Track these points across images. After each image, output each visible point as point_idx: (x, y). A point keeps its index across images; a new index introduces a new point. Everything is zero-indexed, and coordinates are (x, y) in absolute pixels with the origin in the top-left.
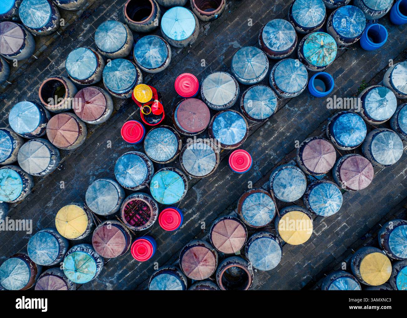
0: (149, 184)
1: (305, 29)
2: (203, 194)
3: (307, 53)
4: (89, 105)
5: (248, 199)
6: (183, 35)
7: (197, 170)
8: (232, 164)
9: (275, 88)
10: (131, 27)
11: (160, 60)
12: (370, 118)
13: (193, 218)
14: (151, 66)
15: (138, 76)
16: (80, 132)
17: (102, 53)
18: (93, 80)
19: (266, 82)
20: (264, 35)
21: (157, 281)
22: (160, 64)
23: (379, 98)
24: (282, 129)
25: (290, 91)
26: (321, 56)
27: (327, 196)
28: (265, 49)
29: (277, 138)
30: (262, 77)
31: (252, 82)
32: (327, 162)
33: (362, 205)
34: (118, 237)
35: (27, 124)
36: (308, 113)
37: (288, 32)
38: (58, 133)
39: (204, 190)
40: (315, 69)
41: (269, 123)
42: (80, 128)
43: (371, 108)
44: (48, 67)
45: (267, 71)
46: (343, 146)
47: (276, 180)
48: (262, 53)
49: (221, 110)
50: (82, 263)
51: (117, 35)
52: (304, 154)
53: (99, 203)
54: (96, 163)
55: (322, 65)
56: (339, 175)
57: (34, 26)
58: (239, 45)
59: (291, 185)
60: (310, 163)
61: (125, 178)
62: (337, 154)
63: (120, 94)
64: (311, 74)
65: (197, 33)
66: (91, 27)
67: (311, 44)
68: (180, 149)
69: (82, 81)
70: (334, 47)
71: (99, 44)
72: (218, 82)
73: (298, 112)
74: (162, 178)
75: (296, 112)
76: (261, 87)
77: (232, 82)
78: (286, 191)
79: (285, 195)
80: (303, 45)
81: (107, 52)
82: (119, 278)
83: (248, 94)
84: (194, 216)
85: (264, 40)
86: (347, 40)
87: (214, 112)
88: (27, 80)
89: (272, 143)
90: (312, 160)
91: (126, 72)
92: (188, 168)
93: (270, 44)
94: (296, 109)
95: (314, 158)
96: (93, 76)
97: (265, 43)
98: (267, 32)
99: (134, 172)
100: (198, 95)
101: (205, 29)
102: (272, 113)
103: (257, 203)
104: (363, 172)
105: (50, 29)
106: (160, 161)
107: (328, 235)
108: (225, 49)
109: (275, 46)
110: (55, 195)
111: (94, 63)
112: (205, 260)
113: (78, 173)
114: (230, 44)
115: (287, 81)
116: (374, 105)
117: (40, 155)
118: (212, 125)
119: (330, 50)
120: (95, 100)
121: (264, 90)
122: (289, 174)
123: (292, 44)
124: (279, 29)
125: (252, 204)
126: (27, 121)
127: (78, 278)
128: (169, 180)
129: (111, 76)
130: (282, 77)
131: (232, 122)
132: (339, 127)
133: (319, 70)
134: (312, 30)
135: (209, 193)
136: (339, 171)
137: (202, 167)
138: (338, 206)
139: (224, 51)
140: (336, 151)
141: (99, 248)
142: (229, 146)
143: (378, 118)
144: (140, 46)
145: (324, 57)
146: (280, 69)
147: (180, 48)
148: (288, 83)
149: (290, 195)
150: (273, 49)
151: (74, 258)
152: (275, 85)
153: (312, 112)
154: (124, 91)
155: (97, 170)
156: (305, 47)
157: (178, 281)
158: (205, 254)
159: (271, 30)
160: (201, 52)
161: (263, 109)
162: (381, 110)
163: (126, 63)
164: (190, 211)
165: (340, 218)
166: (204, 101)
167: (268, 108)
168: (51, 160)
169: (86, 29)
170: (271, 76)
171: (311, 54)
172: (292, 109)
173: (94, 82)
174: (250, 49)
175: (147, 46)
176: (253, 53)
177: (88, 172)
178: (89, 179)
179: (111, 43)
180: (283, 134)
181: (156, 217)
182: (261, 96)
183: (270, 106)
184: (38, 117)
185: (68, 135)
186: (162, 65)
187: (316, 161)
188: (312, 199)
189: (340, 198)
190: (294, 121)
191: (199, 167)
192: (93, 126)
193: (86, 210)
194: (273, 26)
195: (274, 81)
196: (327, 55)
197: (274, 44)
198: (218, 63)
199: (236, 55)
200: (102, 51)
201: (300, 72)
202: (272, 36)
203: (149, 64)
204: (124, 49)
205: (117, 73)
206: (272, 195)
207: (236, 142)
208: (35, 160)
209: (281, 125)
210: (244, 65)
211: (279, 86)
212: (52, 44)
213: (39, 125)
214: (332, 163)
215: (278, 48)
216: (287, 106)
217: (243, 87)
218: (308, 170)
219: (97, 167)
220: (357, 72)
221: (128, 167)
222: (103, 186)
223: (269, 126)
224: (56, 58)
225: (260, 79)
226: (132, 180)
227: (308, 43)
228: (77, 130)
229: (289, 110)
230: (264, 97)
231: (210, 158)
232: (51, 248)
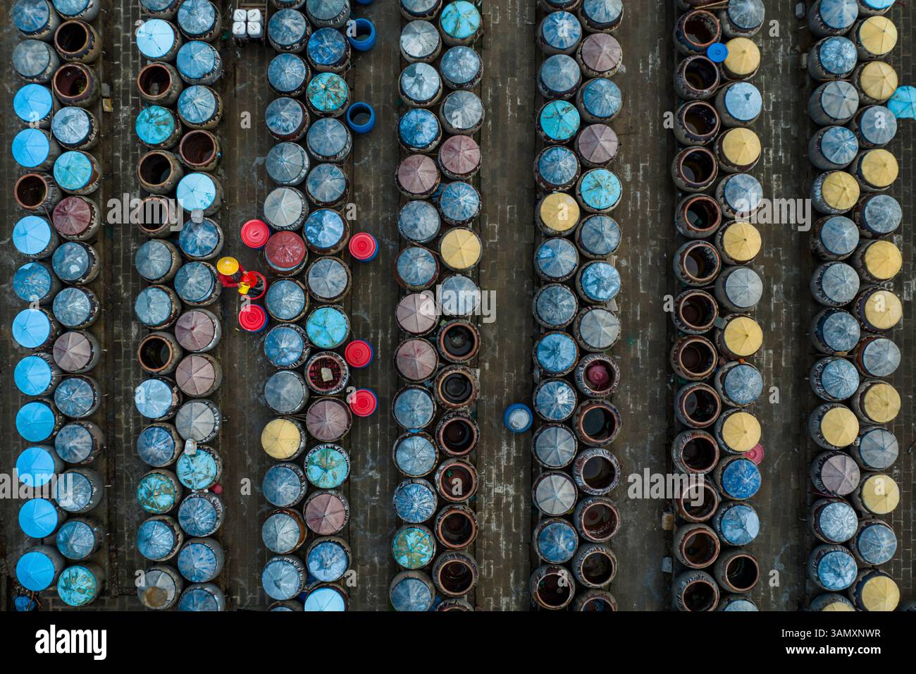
0: (311, 342)
1: (299, 89)
2: (367, 310)
3: (321, 107)
4: (195, 330)
5: (399, 267)
6: (209, 197)
7: (335, 288)
8: (359, 256)
9: (327, 160)
10: (161, 235)
11: (212, 236)
12: (425, 102)
13: (380, 339)
14: (211, 248)
15: (209, 268)
16: (210, 362)
17: (160, 281)
18: (176, 310)
19: (314, 162)
20: (273, 129)
21: (398, 409)
22: (216, 239)
23: (412, 80)
24: (372, 188)
25: (340, 149)
26: (333, 97)
27: (455, 198)
28: (285, 139)
29: (376, 199)
30: (307, 162)
31: (303, 175)
32: (427, 171)
33: (505, 176)
34: (331, 408)
35: (161, 400)
36: (379, 150)
37: (288, 106)
38: (194, 379)
39: (364, 306)
40: (342, 111)
41: (356, 194)
42: (207, 359)
43: (416, 94)
44: (123, 349)
45: (305, 154)
46: (428, 146)
47: (404, 228)
48: (286, 144)
49: (303, 223)
50: (324, 460)
51: (158, 253)
52: (404, 186)
53: (287, 397)
54: (251, 383)
55: (342, 103)
56: (449, 171)
57: (83, 319)
58: (263, 158)
59: (419, 219)
60: (416, 187)
61: (285, 356)
62: (431, 157)
63: (210, 298)
64: (341, 119)
65: (218, 184)
66: (123, 277)
67: (316, 96)
68: (304, 288)
69: (169, 320)
70: (336, 78)
71: (152, 276)
72: (276, 203)
73: (371, 158)
74: (314, 324)
75: (368, 161)
76: (315, 171)
77: (287, 190)
78: (420, 227)
79: (424, 232)
80: (311, 104)
81: (164, 276)
82: (374, 458)
83: (310, 187)
84: (380, 336)
85: (277, 132)
86: (342, 62)
87: (300, 231)
88: (116, 379)
89: (376, 207)
90: (415, 183)
91: (196, 272)
92: (326, 295)
93: (285, 131)
94: (366, 158)
95: (414, 180)
96: (173, 306)
97: (280, 133)
98: (272, 124)
99: (287, 343)
100: (273, 231)
101: (220, 176)
102: (343, 182)
103: (409, 262)
104: (463, 148)
105: (96, 309)
106: (297, 314)
107: (505, 232)
108: (255, 174)
109: (290, 128)
110: (245, 449)
111: (162, 295)
112: (418, 350)
113: (244, 408)
114: (254, 165)
115: (328, 145)
116: (415, 89)
117: (199, 413)
118: (309, 242)
119: (335, 85)
120: (196, 322)
121: (319, 170)
122: (409, 213)
123: (301, 113)
124: (278, 111)
125: (406, 267)
126: (160, 397)
127: (335, 478)
128: (321, 320)
129: (188, 288)
130: (321, 145)
131: (320, 221)
132: (407, 135)
133: (345, 108)
134: (305, 84)
135: (370, 304)
136: (446, 169)
137: (336, 281)
138: (473, 195)
139: (256, 176)
140: (427, 155)
141: (325, 433)
142: (338, 243)
143: (430, 95)
144: (185, 242)
145: (336, 94)
146: (313, 141)
147: (218, 212)
148: (331, 144)
149: (428, 227)
150: (291, 132)
151: (313, 464)
152: (323, 157)
153: (382, 146)
154: (211, 291)
155: (258, 388)
156: (315, 104)
157: (415, 391)
158: (413, 347)
159: (273, 119)
160: (237, 198)
161: (333, 186)
162: (425, 87)
163: (188, 267)
164: (372, 336)
165: (499, 207)
166: (282, 229)
167: (336, 181)
168: (212, 409)
169: (121, 283)
170: (313, 153)
171: (324, 104)
172: (362, 162)
173: (179, 312)
174: (273, 151)
175: (191, 235)
176: (279, 151)
177: (252, 397)
178: (259, 403)
179: (159, 264)
180: (377, 191)
181: (344, 362)
182: (321, 177)
183: (336, 177)
184: (164, 385)
185: (202, 373)
186: (219, 239)
187: (417, 180)
188: (448, 212)
189: (469, 188)
190: (375, 169)
191: (333, 284)
192: (215, 348)
193: (283, 416)
194: (271, 115)
195: (319, 155)
196: (337, 90)
197: (287, 127)
198: (261, 191)
199: (267, 167)
200: (158, 279)
201: (331, 127)
202: (279, 123)
203: (207, 248)
204: (174, 259)
205: (191, 280)
206: (415, 244)
207: (341, 233)
208: (199, 420)
209: (368, 185)
210: (282, 168)
211: (327, 155)
212: (105, 327)
213: (172, 392)
214: (433, 167)
215: (294, 127)
216: (356, 164)
217: (301, 187)
218: (422, 194)
219: (255, 385)
220: (382, 75)
221: (278, 344)
222: (276, 381)
223: (360, 196)
224: (122, 334)
225: (307, 166)
226: (293, 351)
227: (313, 98)
228: (207, 362)
229: (361, 165)
230: (324, 176)
231: (334, 267)
232: (287, 477)
